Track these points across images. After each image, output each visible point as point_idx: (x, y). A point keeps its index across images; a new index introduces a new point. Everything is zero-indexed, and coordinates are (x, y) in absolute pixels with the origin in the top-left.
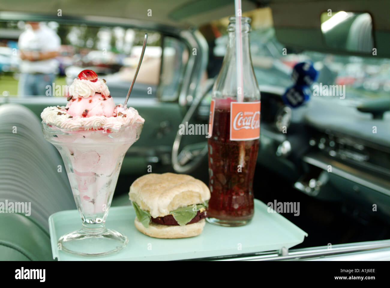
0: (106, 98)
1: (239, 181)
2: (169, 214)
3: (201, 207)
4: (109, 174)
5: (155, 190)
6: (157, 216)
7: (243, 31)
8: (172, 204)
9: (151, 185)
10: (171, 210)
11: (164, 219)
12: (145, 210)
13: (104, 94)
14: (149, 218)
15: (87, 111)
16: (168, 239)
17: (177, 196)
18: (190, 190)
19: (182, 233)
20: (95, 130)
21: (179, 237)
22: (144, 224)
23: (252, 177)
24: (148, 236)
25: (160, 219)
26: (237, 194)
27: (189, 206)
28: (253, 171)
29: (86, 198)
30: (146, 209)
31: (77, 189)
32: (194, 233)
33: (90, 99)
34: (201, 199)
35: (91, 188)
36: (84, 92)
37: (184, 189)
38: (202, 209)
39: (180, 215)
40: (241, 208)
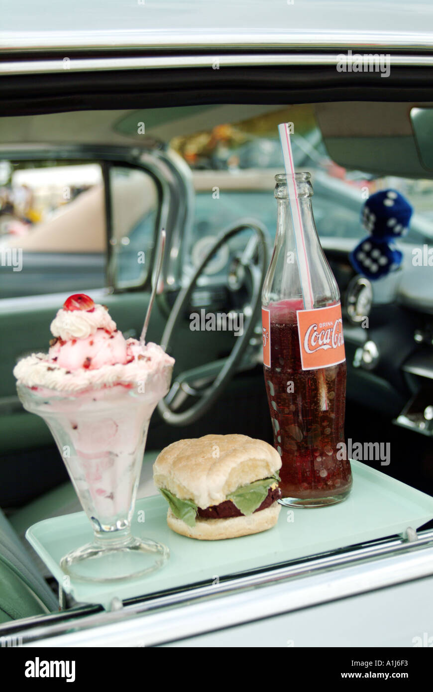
0: (113, 334)
1: (323, 433)
2: (226, 500)
3: (272, 483)
4: (131, 451)
5: (198, 465)
6: (208, 505)
7: (301, 196)
8: (228, 484)
9: (188, 458)
10: (227, 492)
11: (218, 509)
12: (185, 499)
13: (108, 329)
14: (194, 510)
15: (89, 360)
16: (228, 539)
17: (233, 469)
18: (252, 457)
19: (249, 527)
20: (110, 387)
21: (245, 534)
22: (186, 521)
23: (341, 423)
24: (196, 539)
25: (210, 510)
26: (322, 454)
27: (252, 483)
28: (342, 414)
29: (100, 492)
30: (188, 497)
31: (85, 480)
32: (266, 525)
33: (90, 340)
34: (269, 470)
35: (106, 477)
36: (80, 330)
37: (243, 458)
38: (274, 486)
39: (242, 498)
40: (331, 475)
